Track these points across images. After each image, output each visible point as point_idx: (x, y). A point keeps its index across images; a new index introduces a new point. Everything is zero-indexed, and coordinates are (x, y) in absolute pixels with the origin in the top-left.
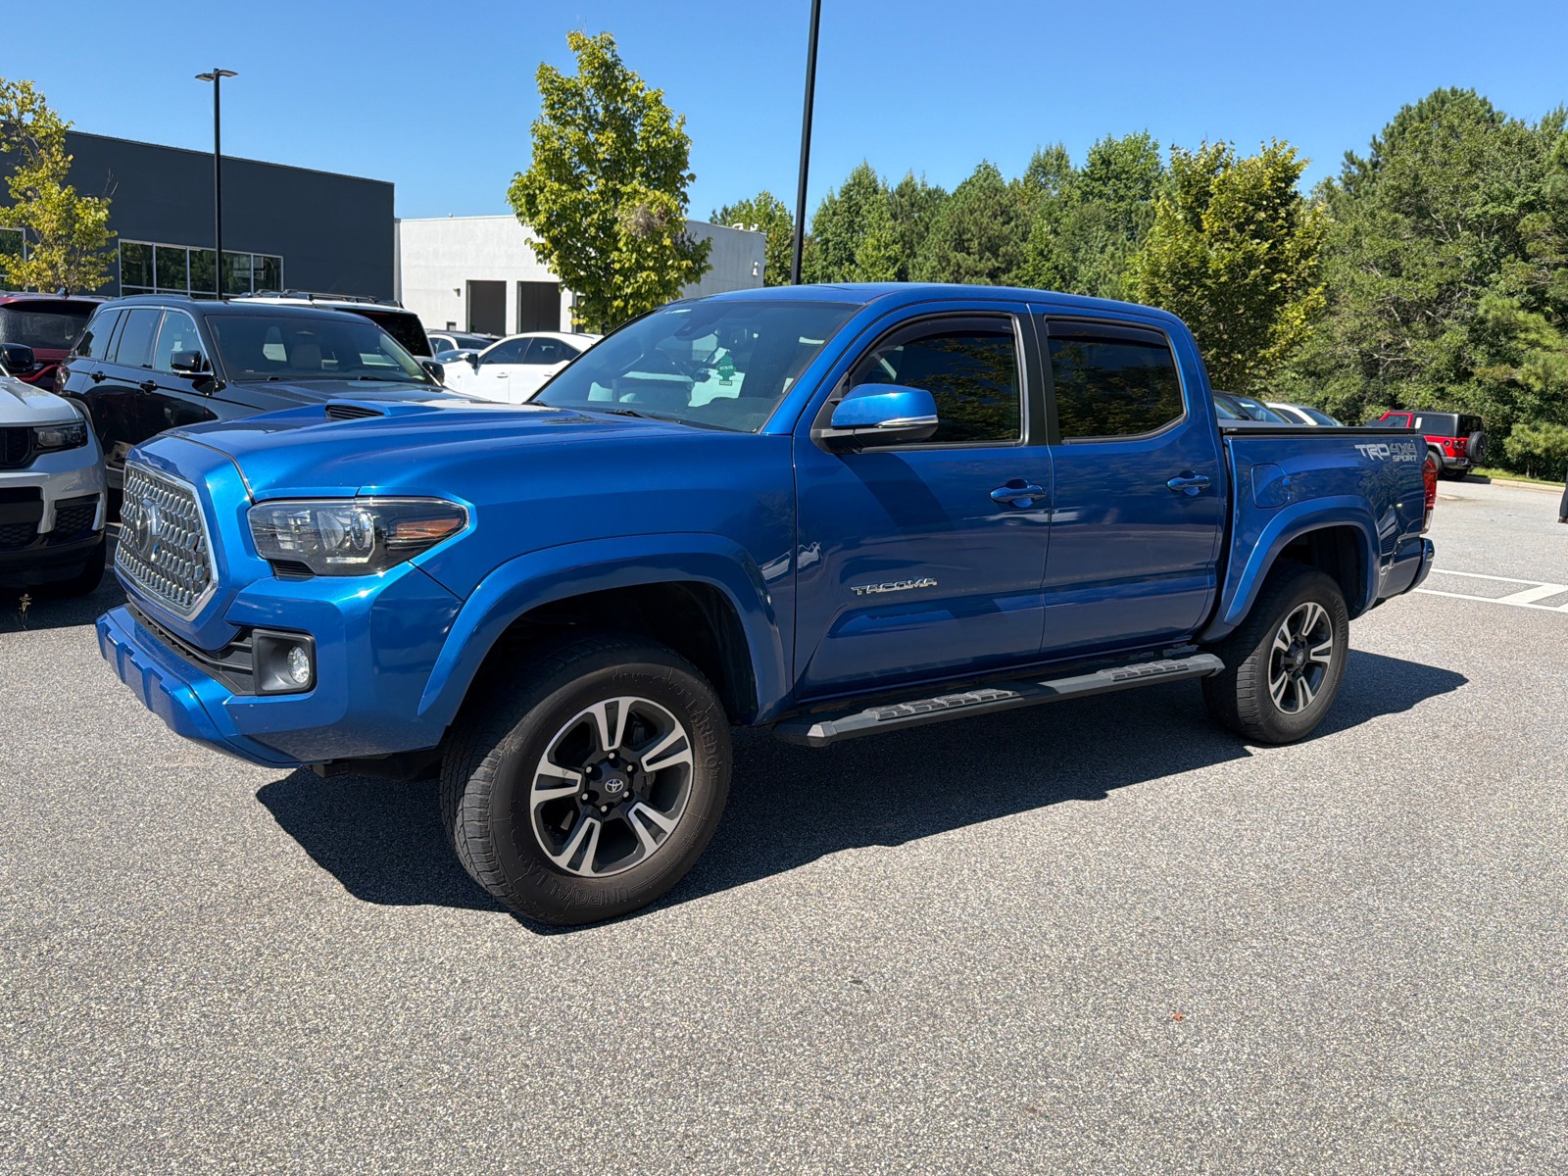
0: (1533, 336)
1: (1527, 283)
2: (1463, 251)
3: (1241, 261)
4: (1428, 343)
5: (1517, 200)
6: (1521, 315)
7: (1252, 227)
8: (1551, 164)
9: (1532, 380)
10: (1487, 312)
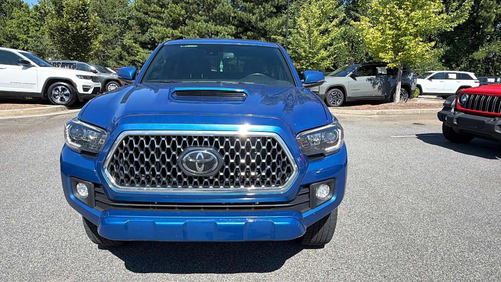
0: (137, 49)
1: (133, 37)
2: (116, 28)
3: (79, 28)
4: (113, 51)
5: (127, 16)
6: (134, 44)
7: (80, 18)
8: (132, 8)
9: (140, 60)
10: (126, 43)
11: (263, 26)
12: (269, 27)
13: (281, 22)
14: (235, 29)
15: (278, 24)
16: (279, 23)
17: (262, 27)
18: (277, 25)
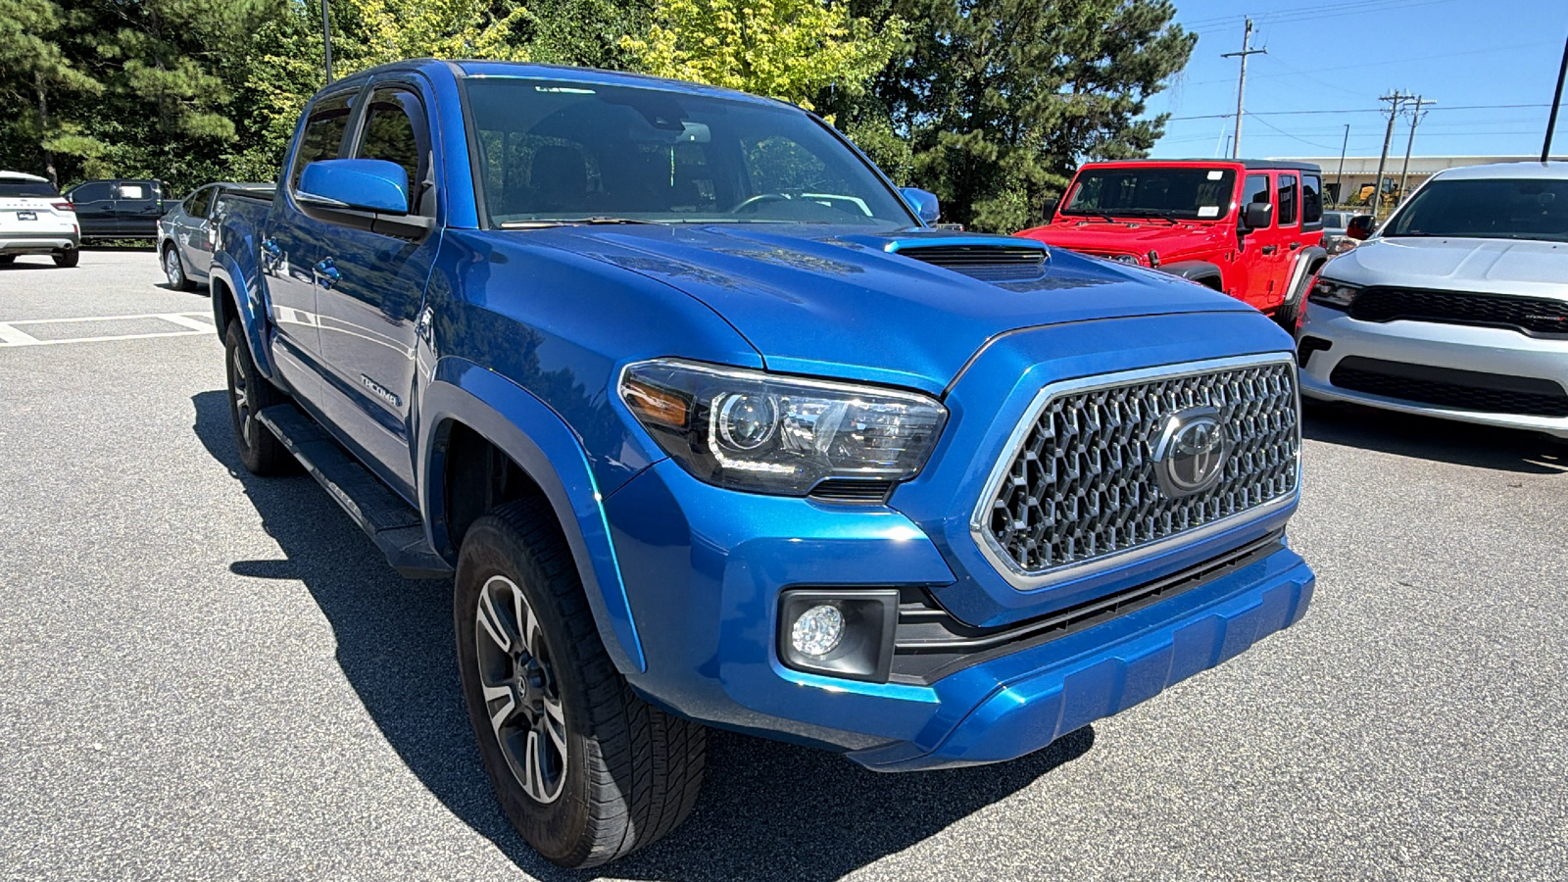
11: (185, 15)
12: (211, 20)
13: (262, 8)
14: (55, 13)
15: (249, 14)
16: (253, 8)
17: (179, 16)
18: (246, 16)
